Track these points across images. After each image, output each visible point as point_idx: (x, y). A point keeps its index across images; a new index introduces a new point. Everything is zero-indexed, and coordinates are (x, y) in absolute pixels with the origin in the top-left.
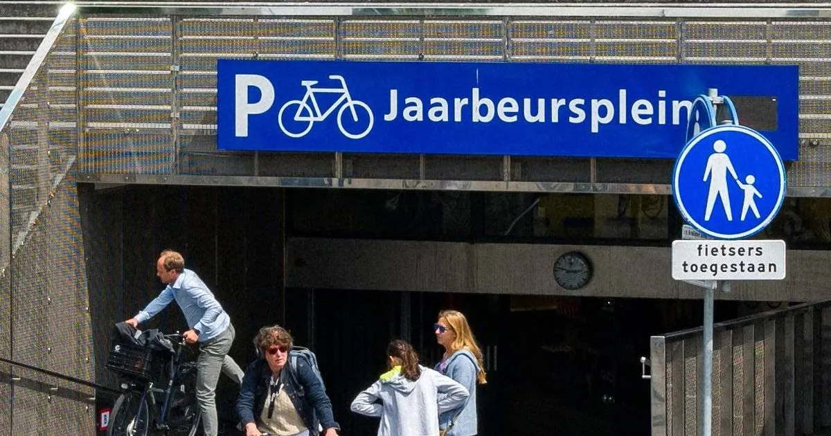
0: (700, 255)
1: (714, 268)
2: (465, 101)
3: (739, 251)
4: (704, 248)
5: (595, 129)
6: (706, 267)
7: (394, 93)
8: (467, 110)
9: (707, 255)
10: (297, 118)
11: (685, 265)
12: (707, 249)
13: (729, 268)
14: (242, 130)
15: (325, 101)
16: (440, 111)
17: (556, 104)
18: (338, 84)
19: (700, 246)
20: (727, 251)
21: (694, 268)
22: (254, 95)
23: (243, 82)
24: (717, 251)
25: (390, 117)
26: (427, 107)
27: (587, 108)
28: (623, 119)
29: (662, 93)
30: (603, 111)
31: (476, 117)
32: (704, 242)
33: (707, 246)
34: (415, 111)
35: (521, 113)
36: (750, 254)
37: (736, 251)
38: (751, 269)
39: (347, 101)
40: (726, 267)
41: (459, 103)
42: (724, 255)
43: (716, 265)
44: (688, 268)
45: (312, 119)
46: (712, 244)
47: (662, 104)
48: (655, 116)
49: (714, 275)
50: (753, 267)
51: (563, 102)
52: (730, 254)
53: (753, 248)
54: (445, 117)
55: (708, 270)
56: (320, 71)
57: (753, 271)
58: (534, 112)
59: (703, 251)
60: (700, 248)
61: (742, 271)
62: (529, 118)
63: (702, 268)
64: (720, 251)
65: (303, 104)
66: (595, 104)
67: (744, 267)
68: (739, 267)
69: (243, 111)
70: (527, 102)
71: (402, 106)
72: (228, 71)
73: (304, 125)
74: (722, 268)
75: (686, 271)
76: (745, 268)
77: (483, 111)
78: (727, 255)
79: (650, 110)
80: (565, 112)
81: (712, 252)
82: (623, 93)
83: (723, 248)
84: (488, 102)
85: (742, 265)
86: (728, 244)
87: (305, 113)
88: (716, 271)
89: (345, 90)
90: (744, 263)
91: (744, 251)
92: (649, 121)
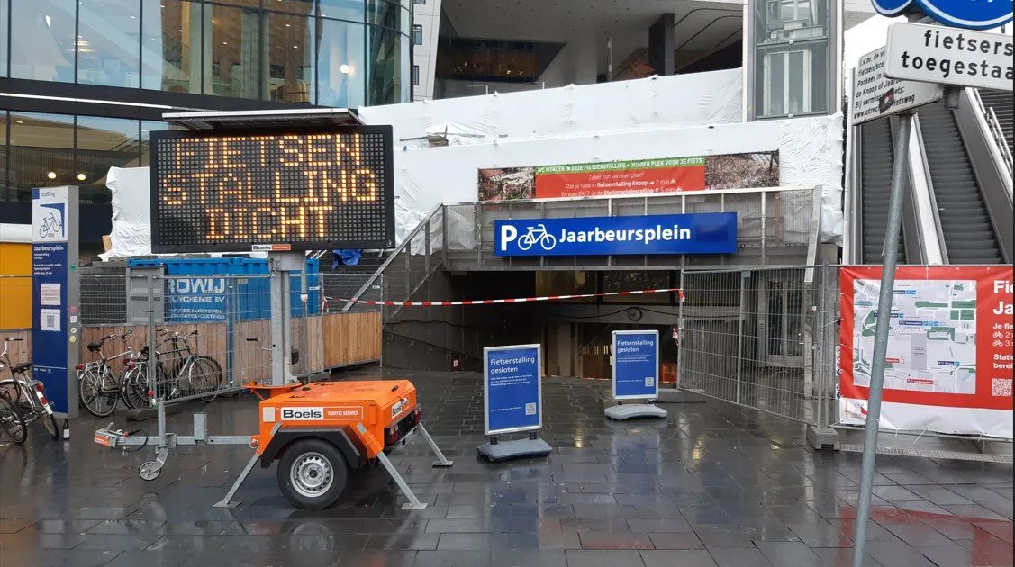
0: (927, 45)
1: (945, 66)
2: (593, 233)
3: (982, 46)
4: (933, 35)
5: (647, 242)
6: (935, 64)
7: (564, 231)
8: (593, 237)
9: (937, 46)
10: (526, 242)
11: (905, 57)
12: (937, 37)
13: (967, 69)
14: (504, 248)
15: (536, 235)
16: (582, 237)
17: (631, 232)
18: (541, 228)
19: (929, 31)
20: (965, 44)
21: (918, 63)
22: (509, 233)
23: (504, 228)
24: (951, 42)
25: (562, 241)
26: (577, 235)
27: (643, 234)
28: (659, 238)
29: (676, 226)
30: (650, 235)
31: (597, 239)
32: (934, 27)
33: (938, 32)
34: (572, 238)
35: (615, 238)
36: (996, 53)
37: (978, 45)
38: (996, 74)
39: (545, 234)
40: (963, 67)
41: (590, 234)
42: (961, 48)
43: (948, 62)
44: (909, 62)
45: (531, 243)
46: (945, 32)
47: (676, 231)
48: (673, 236)
49: (945, 76)
50: (999, 71)
51: (633, 232)
52: (969, 49)
53: (1000, 44)
54: (584, 240)
55: (937, 67)
56: (534, 223)
57: (999, 76)
58: (621, 236)
59: (932, 40)
60: (928, 35)
61: (984, 75)
62: (619, 239)
63: (928, 64)
64: (956, 43)
65: (527, 236)
66: (647, 232)
67: (986, 69)
68: (979, 69)
69: (505, 240)
70: (618, 232)
71: (567, 236)
72: (498, 226)
73: (529, 245)
74: (956, 67)
75: (905, 66)
76: (989, 71)
77: (600, 236)
78: (965, 49)
79: (670, 233)
80: (634, 236)
81: (945, 42)
82: (659, 227)
83: (960, 39)
84: (602, 233)
85: (984, 66)
86: (968, 35)
87: (528, 240)
88: (947, 71)
89: (544, 230)
90: (987, 63)
91: (988, 46)
92: (670, 238)
